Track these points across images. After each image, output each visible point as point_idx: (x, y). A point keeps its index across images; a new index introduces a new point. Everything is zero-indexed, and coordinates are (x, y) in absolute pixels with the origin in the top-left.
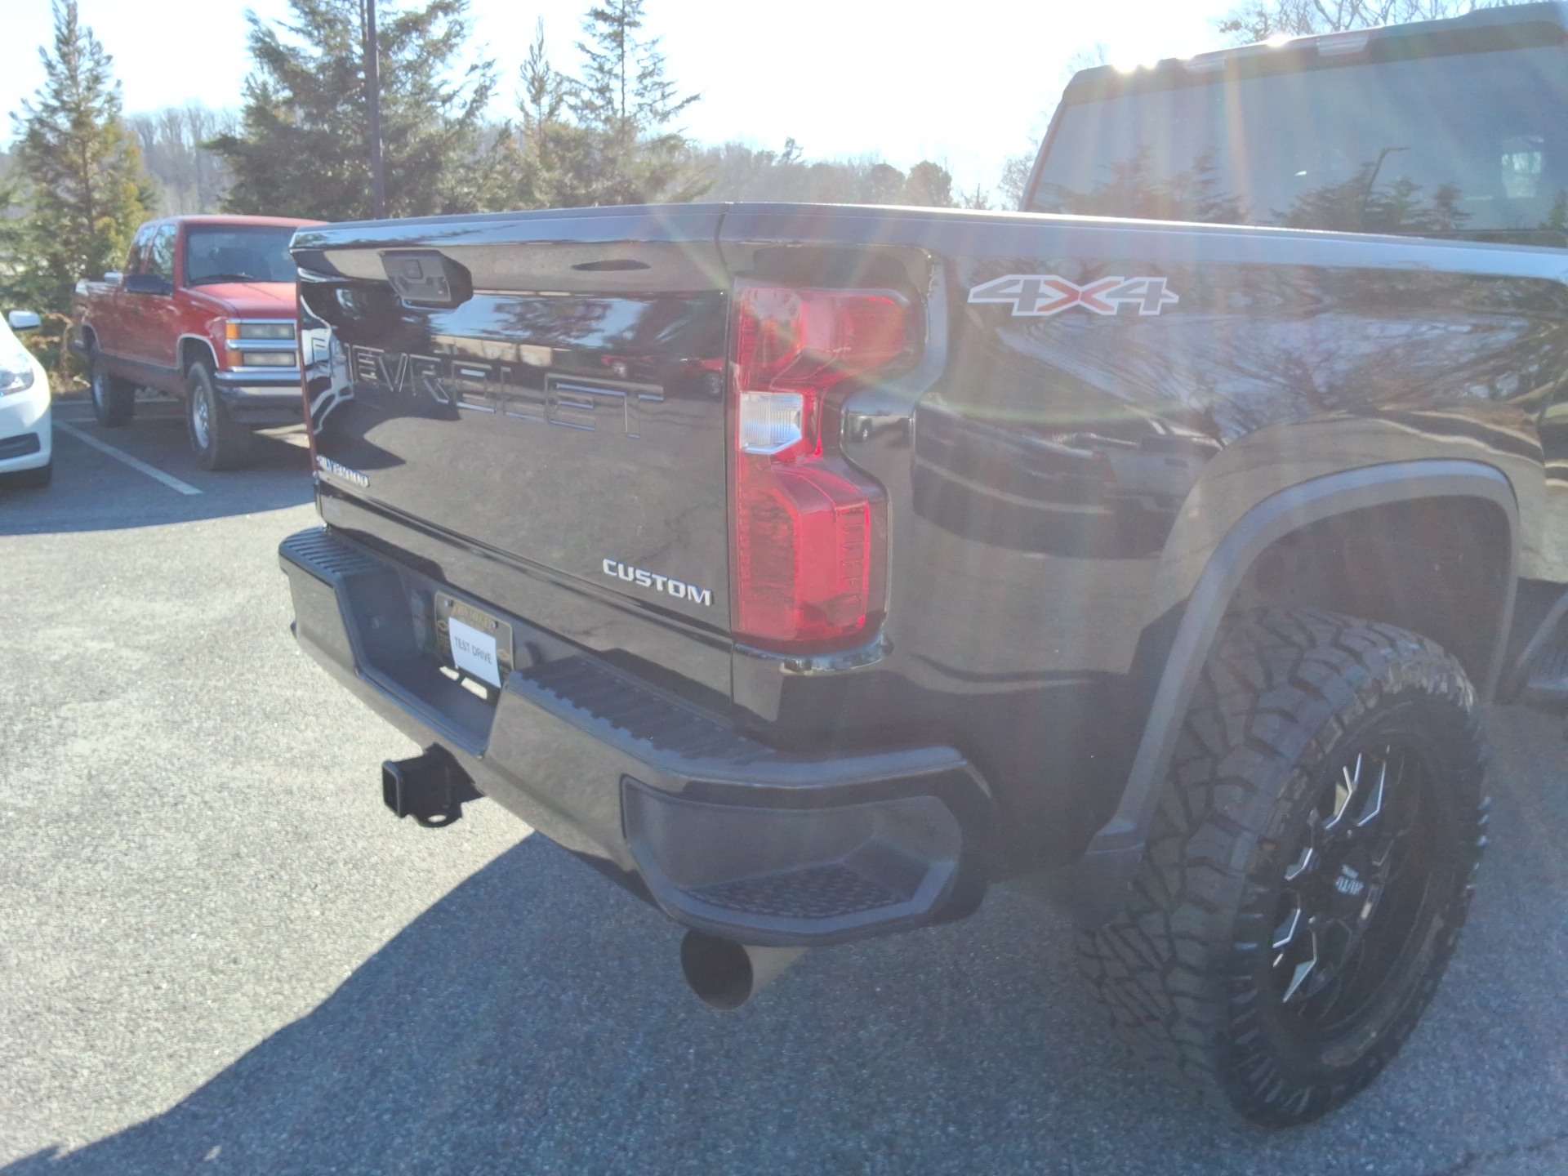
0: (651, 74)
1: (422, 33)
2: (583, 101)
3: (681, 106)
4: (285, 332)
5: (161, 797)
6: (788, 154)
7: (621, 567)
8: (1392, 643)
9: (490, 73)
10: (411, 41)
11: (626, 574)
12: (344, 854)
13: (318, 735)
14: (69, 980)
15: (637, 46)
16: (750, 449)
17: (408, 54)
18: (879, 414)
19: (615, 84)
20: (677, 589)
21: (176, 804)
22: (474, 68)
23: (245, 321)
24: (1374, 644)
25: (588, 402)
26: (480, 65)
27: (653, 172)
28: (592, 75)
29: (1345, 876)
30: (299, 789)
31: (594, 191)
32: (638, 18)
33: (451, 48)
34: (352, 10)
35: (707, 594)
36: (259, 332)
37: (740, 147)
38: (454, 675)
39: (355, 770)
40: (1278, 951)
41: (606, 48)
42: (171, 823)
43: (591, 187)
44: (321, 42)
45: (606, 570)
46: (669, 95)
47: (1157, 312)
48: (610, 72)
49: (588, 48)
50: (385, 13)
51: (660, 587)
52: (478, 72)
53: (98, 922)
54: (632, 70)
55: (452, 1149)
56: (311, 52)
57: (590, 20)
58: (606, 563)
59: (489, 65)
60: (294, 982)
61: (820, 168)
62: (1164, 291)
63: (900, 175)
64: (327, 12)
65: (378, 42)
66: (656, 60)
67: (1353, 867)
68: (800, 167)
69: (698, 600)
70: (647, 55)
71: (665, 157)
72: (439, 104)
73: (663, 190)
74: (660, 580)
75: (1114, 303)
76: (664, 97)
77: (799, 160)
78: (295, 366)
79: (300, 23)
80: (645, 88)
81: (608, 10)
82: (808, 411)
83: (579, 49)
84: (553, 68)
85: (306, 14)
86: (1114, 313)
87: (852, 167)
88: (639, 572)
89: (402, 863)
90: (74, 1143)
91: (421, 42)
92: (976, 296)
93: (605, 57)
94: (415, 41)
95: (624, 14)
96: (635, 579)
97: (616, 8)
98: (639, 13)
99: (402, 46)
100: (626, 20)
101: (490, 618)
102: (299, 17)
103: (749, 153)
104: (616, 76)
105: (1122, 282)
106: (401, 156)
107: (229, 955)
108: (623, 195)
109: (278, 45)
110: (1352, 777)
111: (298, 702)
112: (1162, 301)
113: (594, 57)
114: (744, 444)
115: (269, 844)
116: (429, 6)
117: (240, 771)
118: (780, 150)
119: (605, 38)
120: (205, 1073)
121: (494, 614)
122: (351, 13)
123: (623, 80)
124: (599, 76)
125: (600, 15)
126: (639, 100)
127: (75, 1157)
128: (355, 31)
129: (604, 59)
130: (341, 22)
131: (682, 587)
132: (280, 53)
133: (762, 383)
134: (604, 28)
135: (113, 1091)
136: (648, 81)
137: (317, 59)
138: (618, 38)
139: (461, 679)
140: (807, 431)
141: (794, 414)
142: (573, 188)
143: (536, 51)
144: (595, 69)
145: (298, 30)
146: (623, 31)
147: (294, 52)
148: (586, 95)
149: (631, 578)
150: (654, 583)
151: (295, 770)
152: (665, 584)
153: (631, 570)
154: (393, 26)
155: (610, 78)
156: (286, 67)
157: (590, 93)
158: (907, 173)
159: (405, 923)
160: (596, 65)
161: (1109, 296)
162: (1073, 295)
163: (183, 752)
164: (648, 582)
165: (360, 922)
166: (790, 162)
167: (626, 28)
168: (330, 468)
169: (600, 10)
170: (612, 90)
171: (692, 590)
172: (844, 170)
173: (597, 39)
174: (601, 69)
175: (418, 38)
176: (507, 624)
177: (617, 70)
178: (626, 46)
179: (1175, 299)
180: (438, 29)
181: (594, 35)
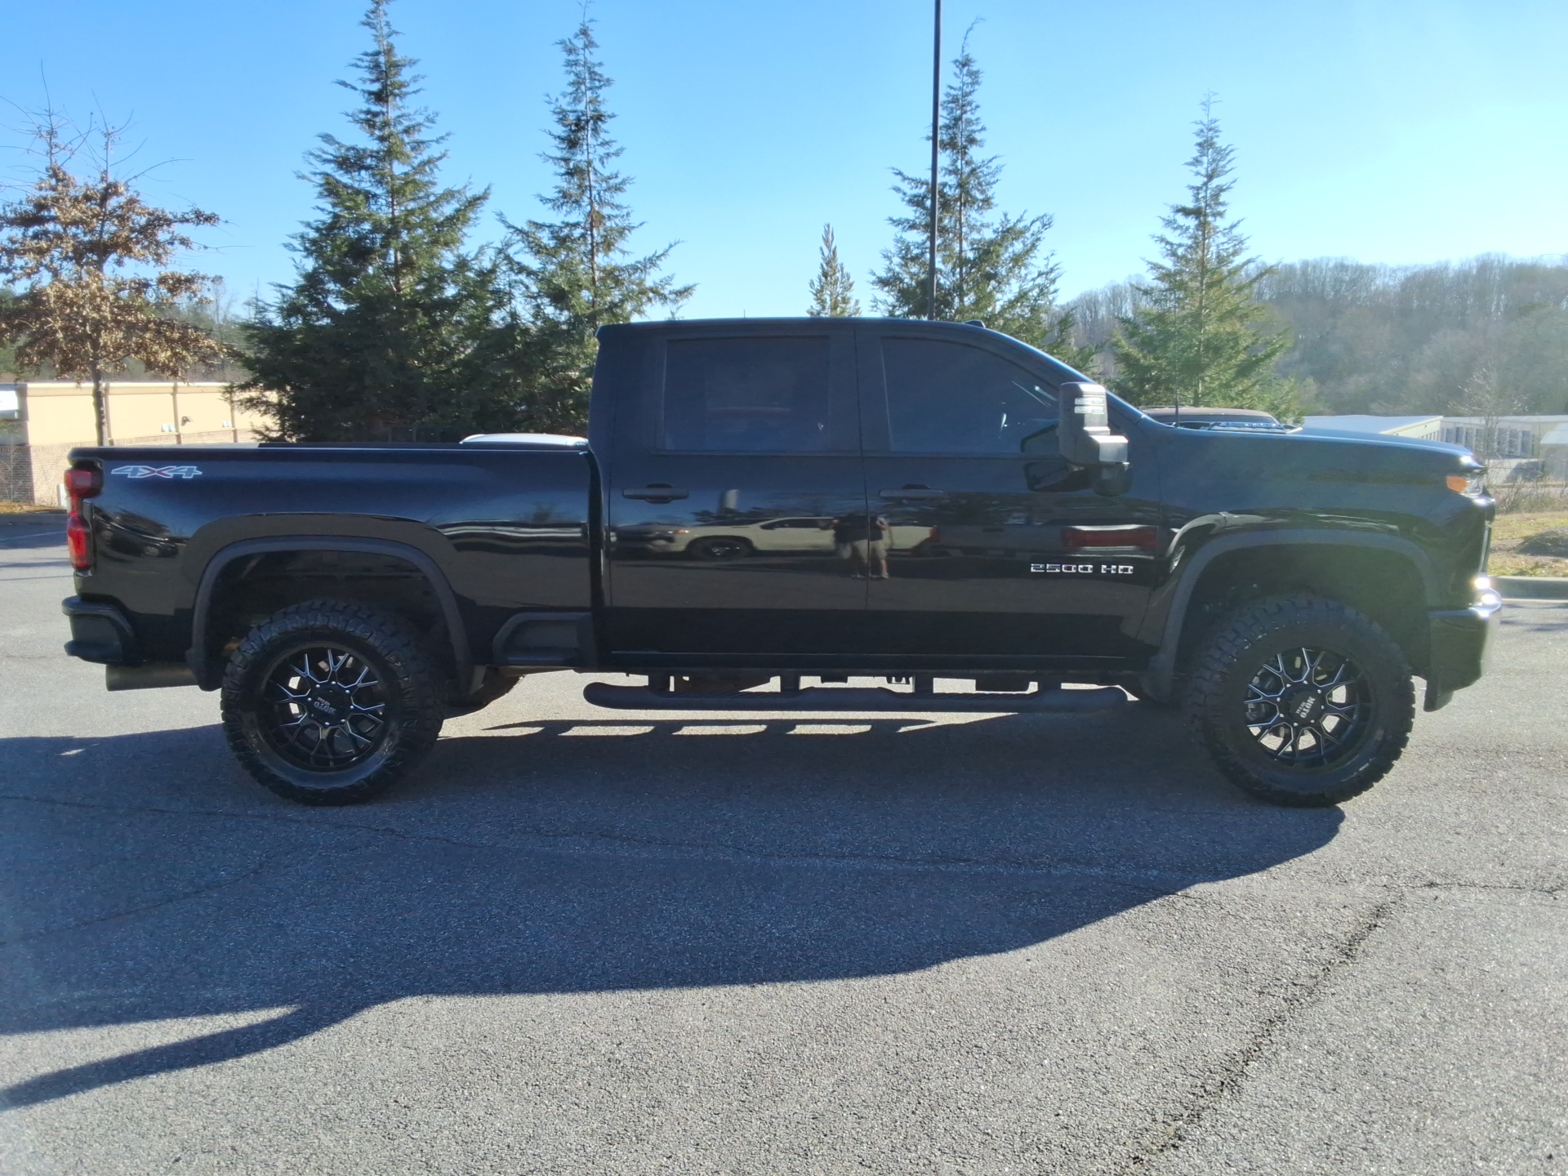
47: (191, 477)
75: (171, 474)
86: (171, 477)
105: (175, 467)
110: (334, 665)
112: (194, 473)
161: (169, 472)
162: (153, 471)
179: (200, 473)
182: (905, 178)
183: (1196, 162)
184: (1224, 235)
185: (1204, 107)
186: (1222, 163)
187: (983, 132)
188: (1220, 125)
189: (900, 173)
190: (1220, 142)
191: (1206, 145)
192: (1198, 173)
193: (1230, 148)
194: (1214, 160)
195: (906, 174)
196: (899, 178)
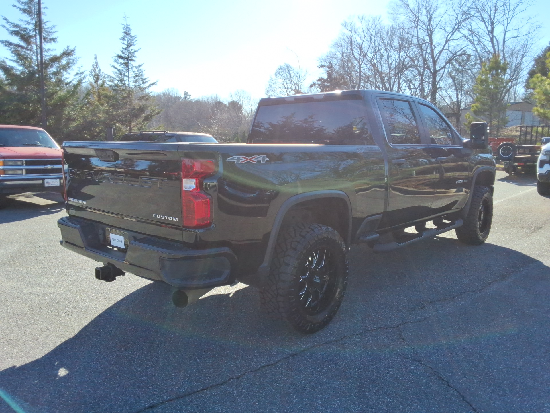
0: (138, 76)
1: (59, 62)
2: (115, 84)
3: (149, 87)
4: (19, 163)
5: (13, 296)
6: (185, 97)
7: (157, 215)
8: (321, 227)
9: (83, 76)
10: (55, 65)
11: (159, 217)
12: (71, 306)
13: (55, 280)
14: (2, 336)
15: (133, 67)
16: (185, 190)
17: (54, 69)
18: (212, 182)
19: (126, 79)
20: (170, 219)
21: (18, 298)
22: (77, 74)
23: (6, 160)
24: (317, 228)
25: (150, 182)
26: (79, 73)
27: (140, 107)
28: (118, 76)
29: (316, 278)
30: (53, 292)
31: (120, 113)
32: (133, 58)
33: (69, 67)
34: (33, 54)
35: (177, 219)
36: (10, 163)
37: (169, 94)
38: (111, 248)
39: (69, 287)
40: (302, 295)
41: (123, 67)
42: (18, 302)
43: (118, 112)
44: (23, 65)
45: (154, 216)
46: (145, 82)
47: (265, 162)
48: (124, 75)
49: (116, 67)
50: (46, 56)
51: (167, 219)
52: (78, 75)
53: (6, 324)
54: (132, 74)
55: (116, 357)
56: (18, 68)
57: (117, 58)
58: (154, 215)
59: (82, 73)
60: (65, 332)
61: (197, 102)
62: (266, 158)
63: (225, 105)
64: (23, 55)
65: (44, 65)
66: (140, 72)
67: (317, 276)
68: (190, 102)
69: (175, 220)
70: (137, 70)
71: (144, 102)
72: (65, 85)
73: (144, 113)
74: (166, 217)
75: (256, 160)
76: (143, 83)
77: (190, 99)
78: (23, 174)
79: (15, 58)
80: (136, 80)
81: (123, 55)
82: (196, 183)
83: (113, 67)
84: (102, 71)
85: (17, 55)
86: (256, 162)
87: (208, 101)
88: (162, 216)
89: (88, 306)
90: (18, 365)
91: (58, 65)
92: (228, 160)
93: (122, 70)
94: (56, 64)
95: (129, 57)
96: (161, 217)
97: (126, 55)
98: (134, 56)
99: (52, 66)
100: (129, 58)
101: (122, 232)
102: (14, 56)
103: (172, 96)
104: (126, 76)
105: (257, 156)
106: (51, 102)
107: (46, 328)
108: (130, 114)
109: (7, 66)
110: (316, 257)
111: (46, 272)
112: (265, 160)
113: (119, 70)
114: (184, 189)
115: (49, 305)
116: (61, 53)
117: (34, 289)
118: (183, 96)
119: (122, 64)
120: (48, 350)
121: (123, 231)
122: (33, 55)
123: (129, 77)
124: (120, 76)
125: (120, 57)
126: (134, 84)
127: (20, 367)
128: (34, 61)
129: (121, 71)
130: (29, 58)
131: (172, 218)
132: (8, 68)
133: (186, 177)
134: (121, 61)
135: (24, 356)
136: (137, 78)
137: (21, 70)
138: (127, 64)
139: (113, 248)
140: (197, 186)
141: (194, 183)
142: (112, 112)
143: (95, 66)
144: (119, 74)
145: (14, 61)
146: (128, 62)
147: (12, 68)
148: (116, 82)
149: (160, 217)
150: (165, 218)
151: (51, 288)
152: (168, 218)
153: (160, 216)
154: (48, 60)
155: (124, 77)
156: (10, 73)
157: (117, 81)
158: (227, 104)
159: (93, 319)
160: (119, 73)
161: (255, 159)
162: (247, 159)
163: (15, 286)
164: (164, 218)
165: (80, 319)
166: (186, 100)
167: (130, 61)
168: (73, 201)
169: (120, 55)
170: (125, 81)
171: (174, 218)
172: (205, 103)
173: (119, 64)
174: (121, 74)
175: (57, 64)
176: (127, 233)
177: (127, 74)
178: (130, 67)
179: (268, 159)
180: (64, 61)
181: (118, 63)
182: (8, 22)
183: (123, 39)
184: (136, 68)
185: (124, 19)
186: (132, 41)
187: (45, 9)
188: (131, 27)
189: (6, 19)
190: (132, 33)
191: (127, 33)
192: (124, 44)
193: (135, 36)
194: (130, 40)
195: (10, 20)
196: (5, 21)
